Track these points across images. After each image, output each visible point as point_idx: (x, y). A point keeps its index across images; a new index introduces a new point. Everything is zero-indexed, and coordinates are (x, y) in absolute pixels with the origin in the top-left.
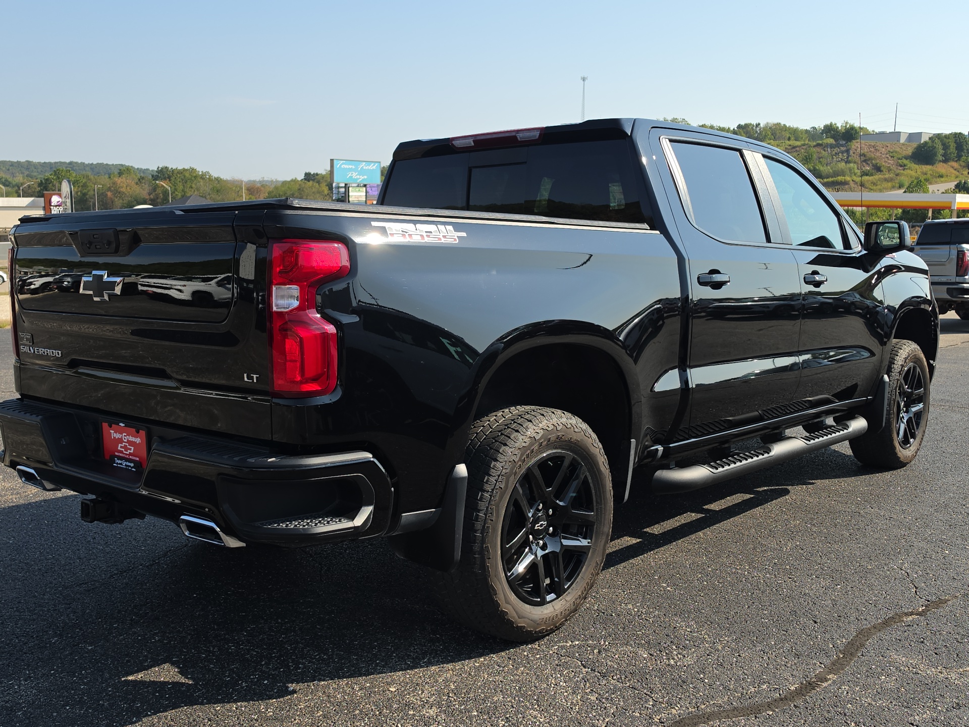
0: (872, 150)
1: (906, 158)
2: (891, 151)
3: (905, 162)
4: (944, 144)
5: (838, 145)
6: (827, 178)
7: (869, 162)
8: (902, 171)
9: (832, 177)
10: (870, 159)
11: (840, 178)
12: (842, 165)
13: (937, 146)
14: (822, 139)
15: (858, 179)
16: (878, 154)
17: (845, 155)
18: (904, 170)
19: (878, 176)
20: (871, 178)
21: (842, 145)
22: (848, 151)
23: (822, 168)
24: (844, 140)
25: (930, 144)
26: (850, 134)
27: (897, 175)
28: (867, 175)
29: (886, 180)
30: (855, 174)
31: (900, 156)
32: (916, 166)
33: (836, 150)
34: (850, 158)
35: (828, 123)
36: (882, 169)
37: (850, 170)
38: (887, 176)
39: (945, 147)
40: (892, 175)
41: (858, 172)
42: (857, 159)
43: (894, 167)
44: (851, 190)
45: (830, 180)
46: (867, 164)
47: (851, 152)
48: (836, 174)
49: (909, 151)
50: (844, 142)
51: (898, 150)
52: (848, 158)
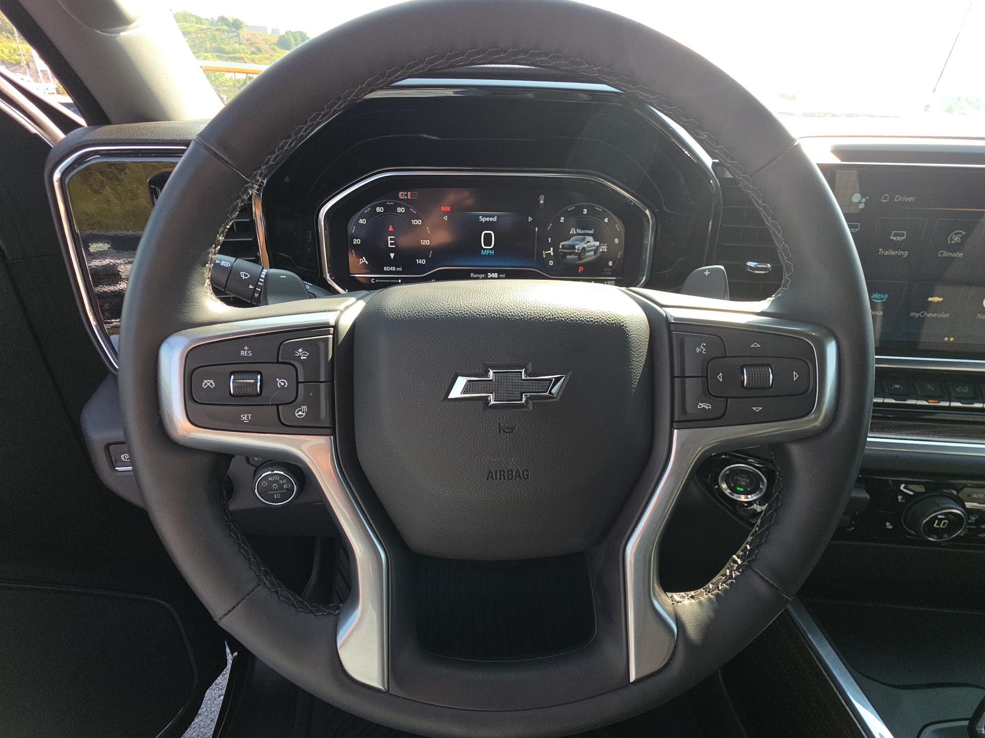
0: (253, 37)
1: (275, 44)
2: (265, 39)
3: (275, 47)
4: (294, 37)
5: (232, 32)
6: (230, 54)
7: (253, 45)
8: (274, 54)
9: (233, 54)
10: (255, 43)
11: (238, 55)
12: (237, 46)
13: (290, 38)
14: (218, 25)
15: (249, 57)
16: (257, 40)
17: (237, 38)
18: (275, 52)
19: (260, 56)
20: (257, 56)
21: (234, 32)
22: (238, 36)
23: (224, 47)
24: (235, 28)
25: (286, 37)
26: (236, 25)
27: (272, 56)
28: (254, 54)
29: (265, 58)
30: (247, 53)
31: (271, 43)
32: (281, 51)
33: (231, 35)
34: (241, 41)
35: (221, 16)
36: (262, 50)
37: (243, 49)
38: (266, 56)
39: (296, 40)
40: (268, 55)
41: (249, 51)
42: (245, 42)
43: (269, 50)
44: (246, 62)
45: (232, 55)
46: (252, 46)
47: (241, 37)
48: (235, 52)
49: (276, 41)
50: (235, 30)
51: (268, 38)
52: (239, 41)
